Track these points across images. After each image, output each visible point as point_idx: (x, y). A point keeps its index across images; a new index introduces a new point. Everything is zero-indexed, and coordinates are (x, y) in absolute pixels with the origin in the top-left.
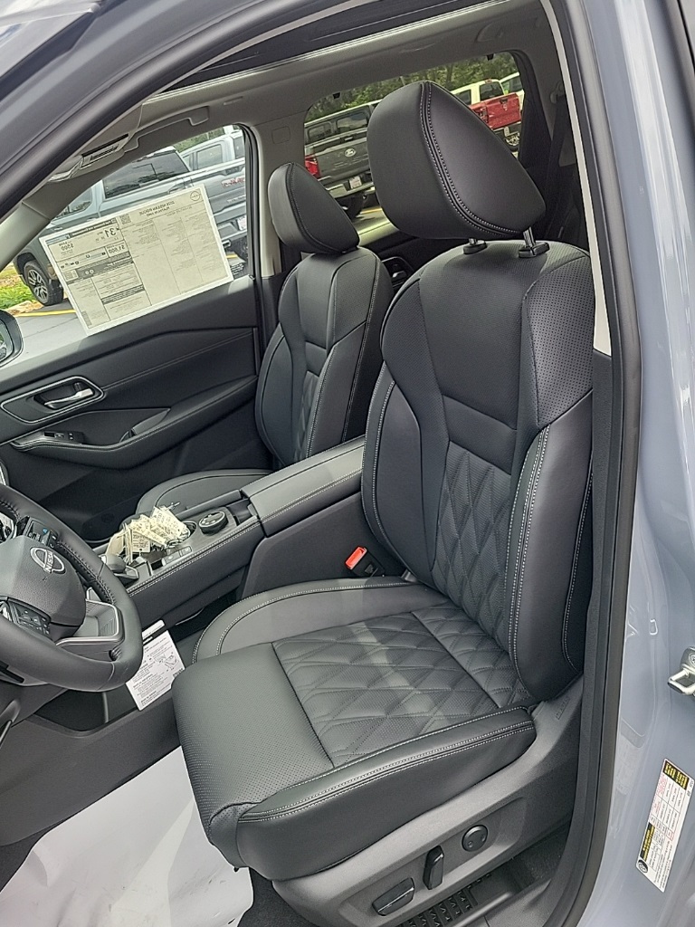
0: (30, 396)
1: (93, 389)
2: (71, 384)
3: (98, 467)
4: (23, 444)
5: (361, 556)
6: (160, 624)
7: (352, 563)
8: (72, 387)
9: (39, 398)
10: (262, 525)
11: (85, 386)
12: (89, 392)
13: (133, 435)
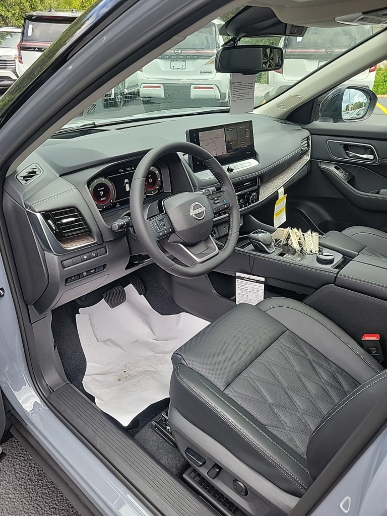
0: (342, 144)
1: (375, 156)
2: (367, 148)
3: (347, 198)
4: (323, 166)
5: (374, 338)
6: (263, 279)
7: (367, 338)
8: (366, 150)
9: (346, 147)
10: (336, 277)
11: (372, 153)
12: (371, 157)
13: (378, 193)
